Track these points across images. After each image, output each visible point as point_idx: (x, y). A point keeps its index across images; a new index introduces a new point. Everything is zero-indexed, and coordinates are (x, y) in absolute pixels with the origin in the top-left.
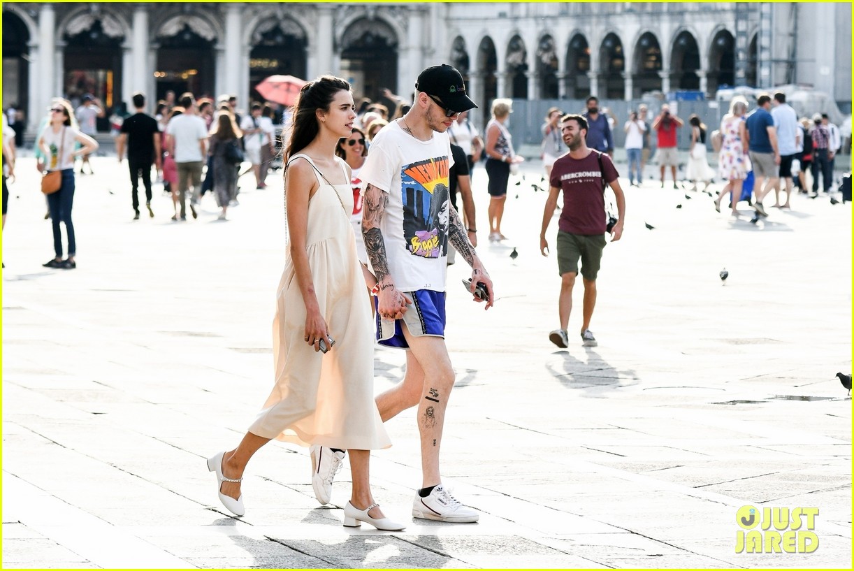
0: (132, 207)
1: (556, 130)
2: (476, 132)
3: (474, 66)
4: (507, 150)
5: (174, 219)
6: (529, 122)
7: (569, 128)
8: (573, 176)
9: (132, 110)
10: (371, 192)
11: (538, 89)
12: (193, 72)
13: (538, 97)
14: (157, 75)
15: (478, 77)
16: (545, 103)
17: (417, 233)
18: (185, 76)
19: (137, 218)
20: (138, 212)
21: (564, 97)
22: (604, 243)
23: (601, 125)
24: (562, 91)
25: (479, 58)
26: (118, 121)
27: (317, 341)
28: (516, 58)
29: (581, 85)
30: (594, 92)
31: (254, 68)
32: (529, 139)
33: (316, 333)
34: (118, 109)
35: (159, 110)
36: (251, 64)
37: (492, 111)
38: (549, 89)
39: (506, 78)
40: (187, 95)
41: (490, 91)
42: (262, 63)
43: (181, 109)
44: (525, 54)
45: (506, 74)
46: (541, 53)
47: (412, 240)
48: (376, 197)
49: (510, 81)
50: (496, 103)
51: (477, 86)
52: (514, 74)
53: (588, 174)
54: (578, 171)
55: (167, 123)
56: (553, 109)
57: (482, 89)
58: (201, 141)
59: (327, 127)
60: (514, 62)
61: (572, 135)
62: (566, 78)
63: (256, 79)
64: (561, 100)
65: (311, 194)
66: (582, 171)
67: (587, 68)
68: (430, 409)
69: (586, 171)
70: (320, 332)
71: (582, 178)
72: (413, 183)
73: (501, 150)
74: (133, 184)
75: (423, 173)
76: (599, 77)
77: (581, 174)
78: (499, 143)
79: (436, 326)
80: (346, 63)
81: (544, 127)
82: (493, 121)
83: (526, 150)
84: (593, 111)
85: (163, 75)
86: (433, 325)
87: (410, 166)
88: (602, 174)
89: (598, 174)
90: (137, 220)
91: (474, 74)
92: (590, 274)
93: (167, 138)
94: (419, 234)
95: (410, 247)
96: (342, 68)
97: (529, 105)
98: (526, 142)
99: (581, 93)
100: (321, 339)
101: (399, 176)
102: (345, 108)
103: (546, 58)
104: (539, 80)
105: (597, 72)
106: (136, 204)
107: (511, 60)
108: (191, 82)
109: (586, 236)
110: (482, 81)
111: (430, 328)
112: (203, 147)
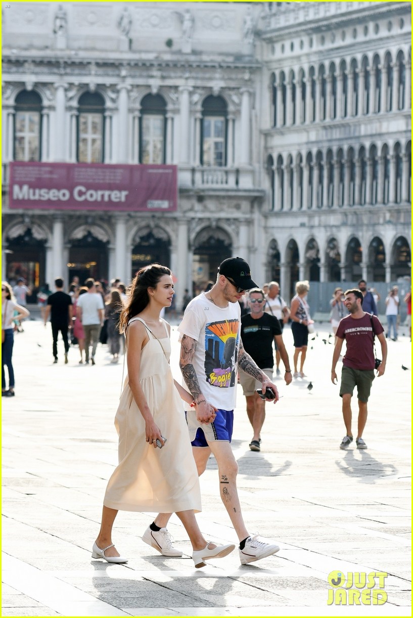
0: (53, 355)
1: (340, 303)
2: (285, 304)
3: (283, 259)
4: (304, 316)
5: (81, 362)
6: (321, 298)
7: (349, 299)
8: (354, 330)
9: (54, 289)
10: (186, 341)
11: (327, 275)
12: (93, 264)
13: (327, 280)
14: (69, 265)
15: (286, 267)
16: (332, 284)
17: (214, 370)
18: (88, 266)
19: (55, 362)
20: (56, 358)
21: (345, 280)
22: (373, 377)
23: (369, 299)
24: (343, 276)
25: (287, 254)
26: (43, 297)
27: (155, 441)
28: (312, 254)
29: (356, 272)
30: (365, 277)
31: (135, 261)
32: (321, 309)
33: (153, 436)
34: (43, 288)
35: (72, 289)
36: (133, 258)
37: (296, 289)
38: (335, 275)
39: (305, 268)
40: (90, 279)
41: (294, 277)
42: (141, 257)
43: (86, 288)
44: (318, 251)
45: (305, 264)
46: (328, 250)
47: (211, 375)
48: (189, 344)
49: (308, 269)
50: (298, 284)
51: (286, 273)
52: (311, 265)
53: (364, 329)
54: (357, 327)
55: (77, 297)
56: (337, 289)
57: (289, 275)
58: (99, 311)
59: (155, 300)
60: (311, 257)
61: (351, 304)
62: (346, 267)
63: (135, 268)
64: (342, 282)
65: (143, 345)
66: (359, 327)
67: (360, 261)
68: (225, 489)
69: (362, 327)
70: (155, 435)
71: (359, 331)
72: (213, 335)
73: (300, 316)
74: (54, 339)
75: (220, 329)
76: (368, 267)
77: (359, 329)
78: (299, 311)
79: (224, 434)
80: (197, 257)
81: (332, 301)
82: (296, 296)
83: (319, 316)
84: (363, 290)
85: (73, 265)
86: (222, 434)
87: (212, 324)
88: (373, 329)
89: (370, 329)
90: (56, 364)
91: (283, 264)
92: (363, 398)
93: (77, 309)
94: (215, 370)
95: (209, 380)
96: (194, 261)
97: (321, 286)
98: (319, 311)
99: (357, 278)
100: (157, 439)
101: (204, 330)
102: (168, 287)
103: (332, 254)
104: (327, 269)
105: (366, 263)
106: (55, 352)
107: (308, 255)
108: (92, 271)
109: (361, 370)
110: (289, 269)
111: (220, 436)
112: (100, 315)
